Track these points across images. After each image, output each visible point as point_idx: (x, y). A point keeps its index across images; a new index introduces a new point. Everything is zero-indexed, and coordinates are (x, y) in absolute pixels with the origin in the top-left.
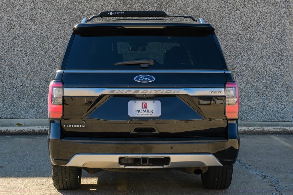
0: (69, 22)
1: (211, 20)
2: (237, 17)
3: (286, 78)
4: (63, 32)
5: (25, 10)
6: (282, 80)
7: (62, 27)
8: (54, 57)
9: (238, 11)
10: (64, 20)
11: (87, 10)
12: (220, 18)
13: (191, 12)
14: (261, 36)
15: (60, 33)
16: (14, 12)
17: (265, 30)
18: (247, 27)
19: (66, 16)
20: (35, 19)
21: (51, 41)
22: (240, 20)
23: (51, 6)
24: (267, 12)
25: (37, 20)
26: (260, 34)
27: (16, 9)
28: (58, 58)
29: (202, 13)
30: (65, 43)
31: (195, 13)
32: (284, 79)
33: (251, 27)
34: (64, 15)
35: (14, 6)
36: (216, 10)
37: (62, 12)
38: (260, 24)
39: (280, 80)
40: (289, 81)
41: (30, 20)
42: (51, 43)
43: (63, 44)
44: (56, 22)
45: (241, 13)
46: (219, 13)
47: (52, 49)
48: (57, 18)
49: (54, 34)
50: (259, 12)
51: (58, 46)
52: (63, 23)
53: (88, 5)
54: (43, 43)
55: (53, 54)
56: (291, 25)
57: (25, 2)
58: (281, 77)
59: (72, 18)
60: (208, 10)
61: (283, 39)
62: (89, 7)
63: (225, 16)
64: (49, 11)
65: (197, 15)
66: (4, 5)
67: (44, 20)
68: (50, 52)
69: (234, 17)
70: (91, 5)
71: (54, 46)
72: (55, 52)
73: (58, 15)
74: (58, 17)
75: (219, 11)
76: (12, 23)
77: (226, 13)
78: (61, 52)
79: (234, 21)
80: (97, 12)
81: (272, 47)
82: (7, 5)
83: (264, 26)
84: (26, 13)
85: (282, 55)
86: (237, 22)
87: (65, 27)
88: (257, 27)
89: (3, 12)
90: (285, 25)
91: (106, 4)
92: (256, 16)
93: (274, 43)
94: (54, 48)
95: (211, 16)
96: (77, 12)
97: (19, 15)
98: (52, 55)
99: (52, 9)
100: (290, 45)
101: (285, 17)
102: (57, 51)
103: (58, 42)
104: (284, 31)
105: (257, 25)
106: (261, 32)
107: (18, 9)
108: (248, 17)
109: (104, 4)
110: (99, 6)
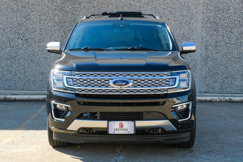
0: (16, 11)
1: (132, 9)
2: (153, 7)
3: (193, 58)
4: (12, 19)
6: (189, 59)
7: (10, 15)
8: (4, 40)
9: (154, 3)
10: (12, 9)
11: (31, 1)
12: (139, 8)
13: (116, 3)
14: (173, 22)
15: (9, 20)
17: (176, 18)
18: (161, 16)
19: (13, 7)
21: (1, 26)
22: (155, 10)
24: (177, 3)
26: (172, 21)
28: (7, 40)
29: (124, 4)
30: (13, 29)
31: (119, 4)
32: (192, 58)
33: (165, 16)
34: (12, 6)
36: (136, 2)
37: (11, 3)
38: (172, 13)
39: (188, 59)
40: (195, 60)
42: (2, 28)
43: (12, 29)
44: (5, 11)
45: (157, 4)
46: (138, 4)
47: (2, 33)
48: (6, 8)
49: (4, 21)
50: (171, 3)
51: (7, 31)
52: (11, 12)
55: (4, 37)
56: (197, 14)
58: (189, 57)
59: (18, 8)
60: (129, 2)
61: (191, 25)
63: (143, 6)
65: (120, 5)
69: (150, 7)
71: (4, 31)
72: (5, 36)
73: (7, 5)
74: (8, 7)
75: (138, 2)
77: (144, 4)
78: (10, 35)
79: (150, 11)
80: (38, 3)
81: (182, 32)
83: (175, 15)
85: (190, 39)
86: (153, 11)
87: (13, 15)
88: (169, 15)
90: (192, 14)
92: (168, 6)
93: (184, 28)
94: (4, 33)
95: (132, 6)
96: (23, 3)
98: (2, 38)
100: (196, 31)
101: (192, 7)
102: (6, 35)
103: (7, 28)
104: (191, 19)
105: (169, 14)
106: (173, 20)
108: (162, 7)
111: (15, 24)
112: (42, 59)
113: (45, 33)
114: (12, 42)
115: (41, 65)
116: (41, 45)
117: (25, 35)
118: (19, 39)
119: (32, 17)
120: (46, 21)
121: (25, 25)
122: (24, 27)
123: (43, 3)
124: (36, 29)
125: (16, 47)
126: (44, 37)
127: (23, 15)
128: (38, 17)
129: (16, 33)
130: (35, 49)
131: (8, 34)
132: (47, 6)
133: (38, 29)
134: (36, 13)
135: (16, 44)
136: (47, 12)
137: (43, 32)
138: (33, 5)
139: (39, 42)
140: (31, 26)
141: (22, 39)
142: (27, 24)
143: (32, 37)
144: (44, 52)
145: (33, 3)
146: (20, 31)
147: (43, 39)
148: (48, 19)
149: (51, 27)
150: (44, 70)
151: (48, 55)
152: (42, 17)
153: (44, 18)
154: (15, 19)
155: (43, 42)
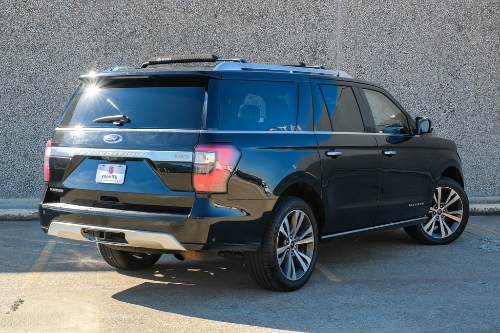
0: (437, 65)
4: (430, 77)
5: (380, 48)
7: (428, 71)
8: (417, 112)
10: (431, 61)
11: (462, 48)
15: (426, 79)
16: (365, 51)
19: (433, 57)
20: (392, 60)
21: (412, 90)
23: (415, 42)
25: (395, 62)
27: (369, 47)
28: (422, 113)
30: (431, 93)
34: (431, 55)
35: (365, 42)
37: (429, 50)
41: (386, 62)
42: (413, 92)
43: (429, 94)
44: (420, 64)
47: (413, 101)
48: (422, 59)
49: (417, 81)
51: (422, 97)
52: (429, 65)
53: (463, 41)
54: (402, 93)
57: (380, 37)
59: (441, 58)
62: (464, 45)
64: (411, 49)
66: (352, 41)
67: (404, 61)
68: (411, 105)
70: (468, 41)
71: (416, 97)
72: (418, 105)
73: (423, 55)
74: (424, 57)
76: (363, 66)
78: (426, 104)
80: (474, 51)
82: (356, 41)
84: (381, 52)
87: (432, 71)
89: (351, 50)
91: (487, 40)
94: (416, 100)
96: (448, 51)
97: (372, 55)
99: (415, 47)
102: (420, 104)
103: (422, 92)
107: (370, 47)
109: (484, 40)
110: (478, 43)
111: (435, 86)
112: (477, 144)
113: (483, 101)
114: (429, 115)
115: (476, 153)
116: (475, 120)
117: (450, 104)
118: (440, 111)
119: (463, 73)
120: (485, 80)
121: (452, 87)
122: (450, 90)
123: (481, 51)
124: (469, 94)
125: (436, 124)
126: (480, 107)
127: (449, 70)
128: (473, 75)
129: (437, 101)
130: (466, 128)
131: (424, 101)
132: (488, 56)
133: (473, 94)
134: (470, 67)
135: (436, 118)
136: (488, 66)
137: (480, 99)
138: (466, 55)
139: (473, 115)
140: (461, 90)
141: (445, 111)
142: (454, 86)
143: (461, 107)
144: (480, 132)
145: (465, 51)
146: (443, 97)
147: (480, 111)
148: (489, 77)
149: (494, 90)
150: (479, 161)
151: (488, 137)
152: (479, 74)
153: (483, 75)
154: (436, 77)
155: (479, 116)
